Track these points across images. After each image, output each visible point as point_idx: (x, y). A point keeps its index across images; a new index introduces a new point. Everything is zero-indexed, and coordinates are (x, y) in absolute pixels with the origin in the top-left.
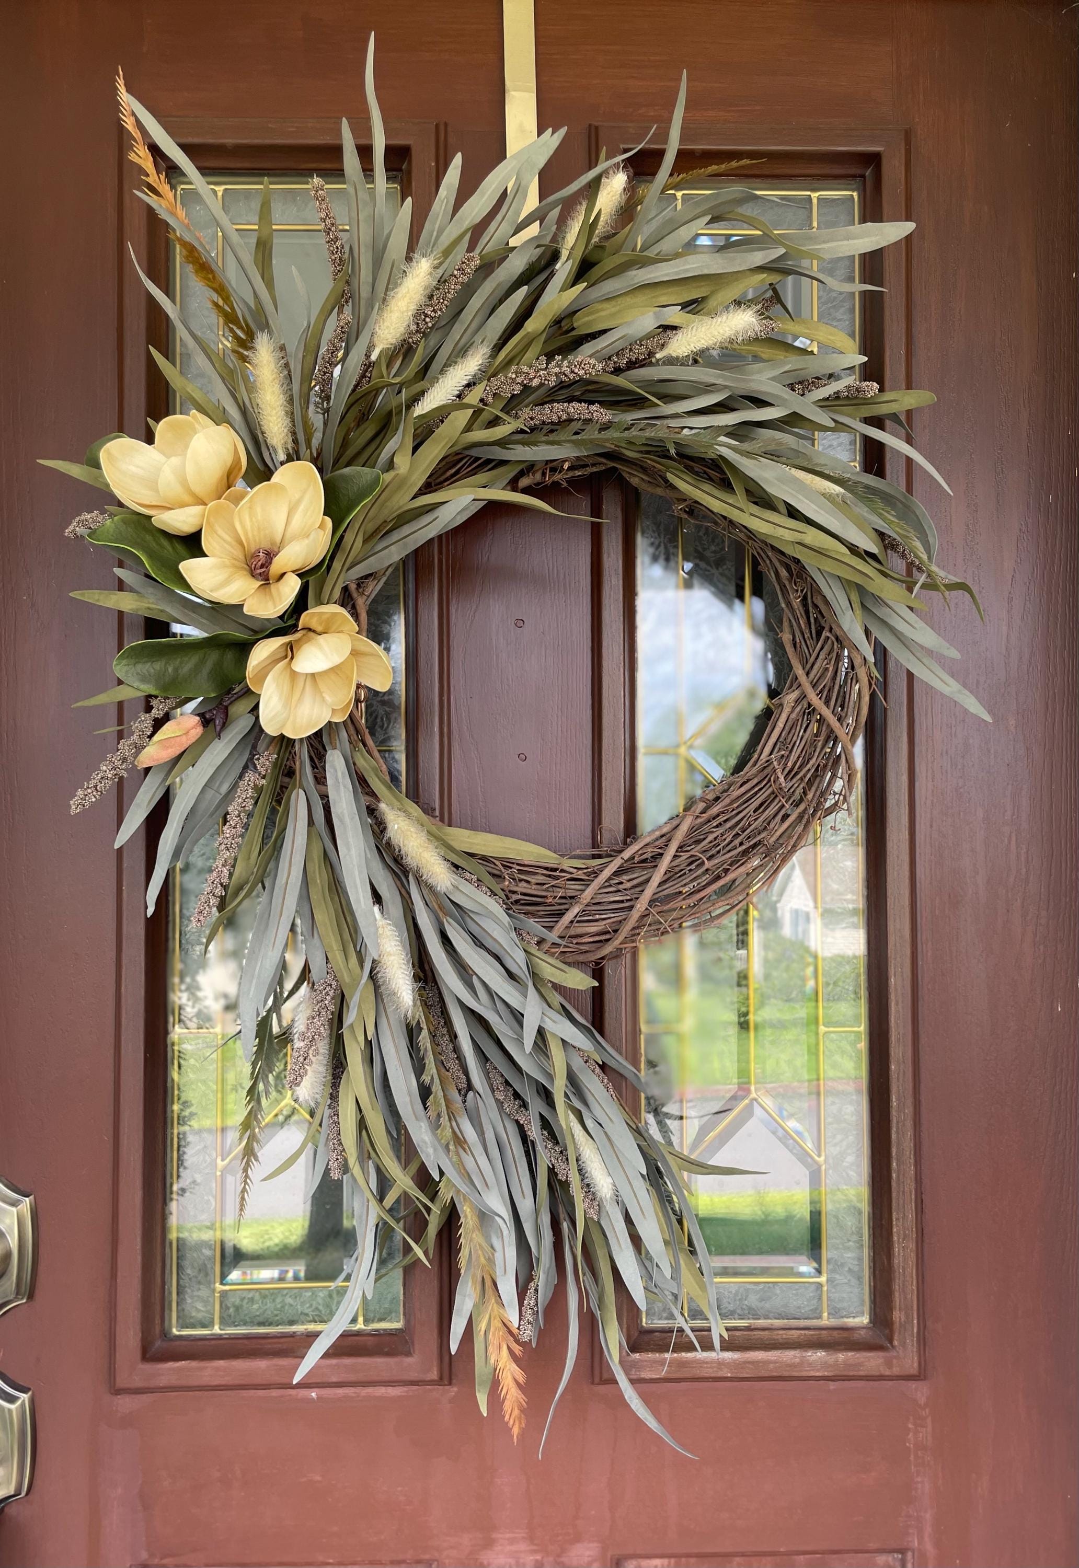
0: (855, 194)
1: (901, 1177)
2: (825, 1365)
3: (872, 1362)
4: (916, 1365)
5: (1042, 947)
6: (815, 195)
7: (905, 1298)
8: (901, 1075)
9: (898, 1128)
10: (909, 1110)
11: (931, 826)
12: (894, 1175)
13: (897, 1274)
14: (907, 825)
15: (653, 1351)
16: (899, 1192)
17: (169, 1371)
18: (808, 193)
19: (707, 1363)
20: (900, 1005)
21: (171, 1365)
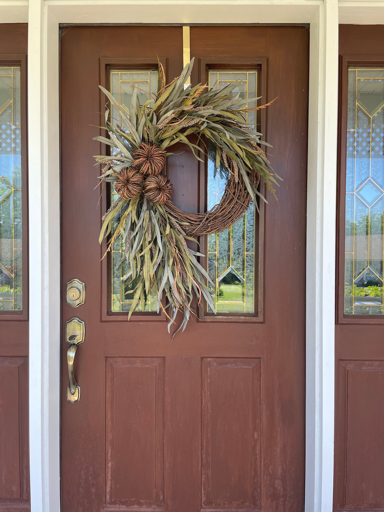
0: (256, 72)
1: (261, 282)
2: (244, 319)
3: (254, 319)
4: (263, 320)
5: (292, 236)
6: (248, 72)
7: (261, 306)
8: (261, 262)
9: (260, 272)
10: (263, 268)
11: (269, 210)
12: (259, 282)
13: (259, 302)
14: (264, 209)
15: (209, 316)
16: (260, 285)
17: (113, 318)
18: (246, 72)
19: (220, 318)
20: (261, 247)
21: (113, 316)
